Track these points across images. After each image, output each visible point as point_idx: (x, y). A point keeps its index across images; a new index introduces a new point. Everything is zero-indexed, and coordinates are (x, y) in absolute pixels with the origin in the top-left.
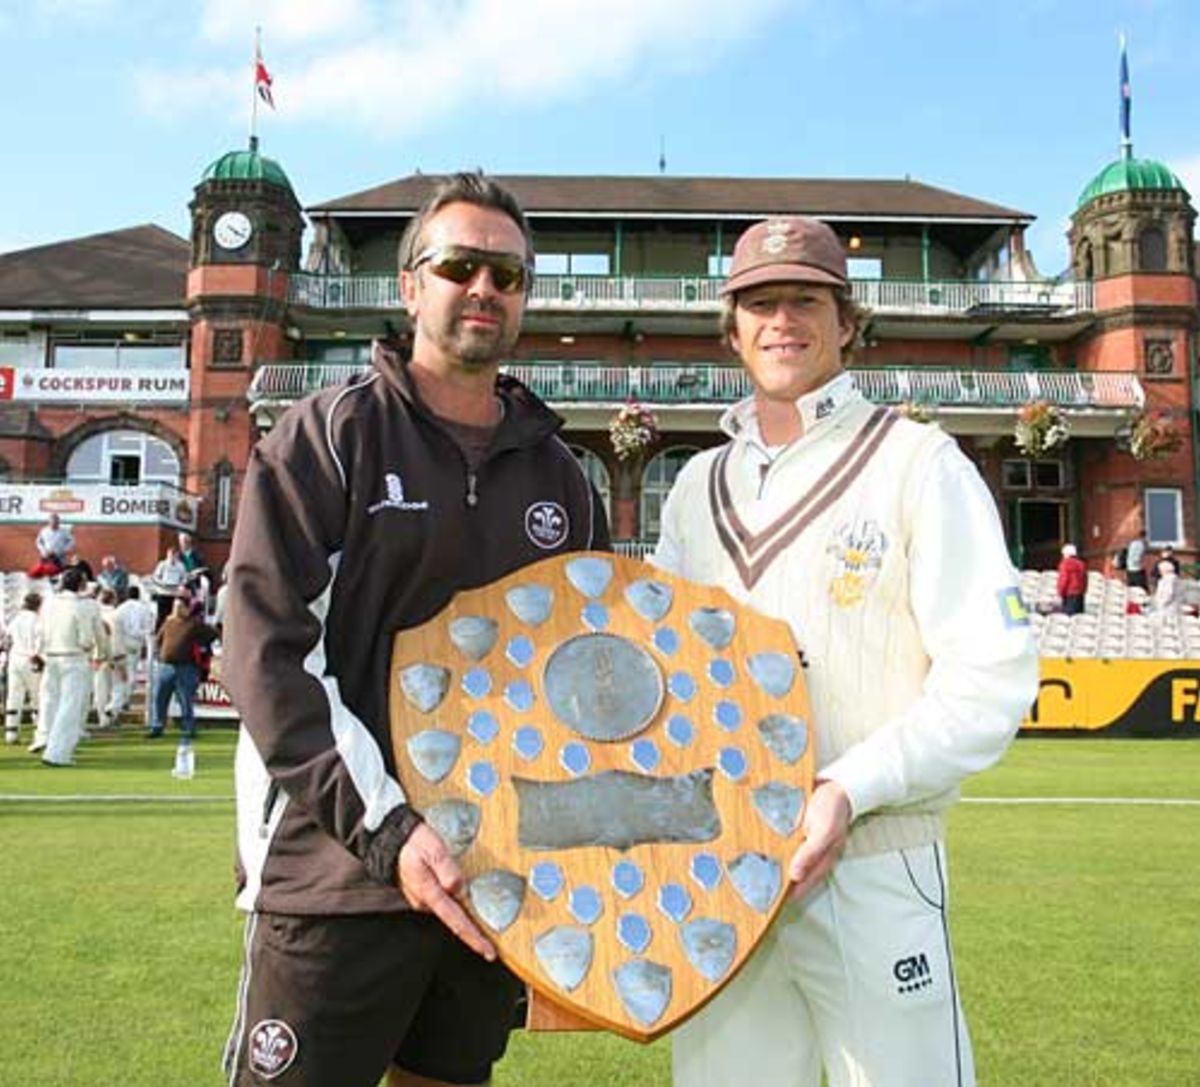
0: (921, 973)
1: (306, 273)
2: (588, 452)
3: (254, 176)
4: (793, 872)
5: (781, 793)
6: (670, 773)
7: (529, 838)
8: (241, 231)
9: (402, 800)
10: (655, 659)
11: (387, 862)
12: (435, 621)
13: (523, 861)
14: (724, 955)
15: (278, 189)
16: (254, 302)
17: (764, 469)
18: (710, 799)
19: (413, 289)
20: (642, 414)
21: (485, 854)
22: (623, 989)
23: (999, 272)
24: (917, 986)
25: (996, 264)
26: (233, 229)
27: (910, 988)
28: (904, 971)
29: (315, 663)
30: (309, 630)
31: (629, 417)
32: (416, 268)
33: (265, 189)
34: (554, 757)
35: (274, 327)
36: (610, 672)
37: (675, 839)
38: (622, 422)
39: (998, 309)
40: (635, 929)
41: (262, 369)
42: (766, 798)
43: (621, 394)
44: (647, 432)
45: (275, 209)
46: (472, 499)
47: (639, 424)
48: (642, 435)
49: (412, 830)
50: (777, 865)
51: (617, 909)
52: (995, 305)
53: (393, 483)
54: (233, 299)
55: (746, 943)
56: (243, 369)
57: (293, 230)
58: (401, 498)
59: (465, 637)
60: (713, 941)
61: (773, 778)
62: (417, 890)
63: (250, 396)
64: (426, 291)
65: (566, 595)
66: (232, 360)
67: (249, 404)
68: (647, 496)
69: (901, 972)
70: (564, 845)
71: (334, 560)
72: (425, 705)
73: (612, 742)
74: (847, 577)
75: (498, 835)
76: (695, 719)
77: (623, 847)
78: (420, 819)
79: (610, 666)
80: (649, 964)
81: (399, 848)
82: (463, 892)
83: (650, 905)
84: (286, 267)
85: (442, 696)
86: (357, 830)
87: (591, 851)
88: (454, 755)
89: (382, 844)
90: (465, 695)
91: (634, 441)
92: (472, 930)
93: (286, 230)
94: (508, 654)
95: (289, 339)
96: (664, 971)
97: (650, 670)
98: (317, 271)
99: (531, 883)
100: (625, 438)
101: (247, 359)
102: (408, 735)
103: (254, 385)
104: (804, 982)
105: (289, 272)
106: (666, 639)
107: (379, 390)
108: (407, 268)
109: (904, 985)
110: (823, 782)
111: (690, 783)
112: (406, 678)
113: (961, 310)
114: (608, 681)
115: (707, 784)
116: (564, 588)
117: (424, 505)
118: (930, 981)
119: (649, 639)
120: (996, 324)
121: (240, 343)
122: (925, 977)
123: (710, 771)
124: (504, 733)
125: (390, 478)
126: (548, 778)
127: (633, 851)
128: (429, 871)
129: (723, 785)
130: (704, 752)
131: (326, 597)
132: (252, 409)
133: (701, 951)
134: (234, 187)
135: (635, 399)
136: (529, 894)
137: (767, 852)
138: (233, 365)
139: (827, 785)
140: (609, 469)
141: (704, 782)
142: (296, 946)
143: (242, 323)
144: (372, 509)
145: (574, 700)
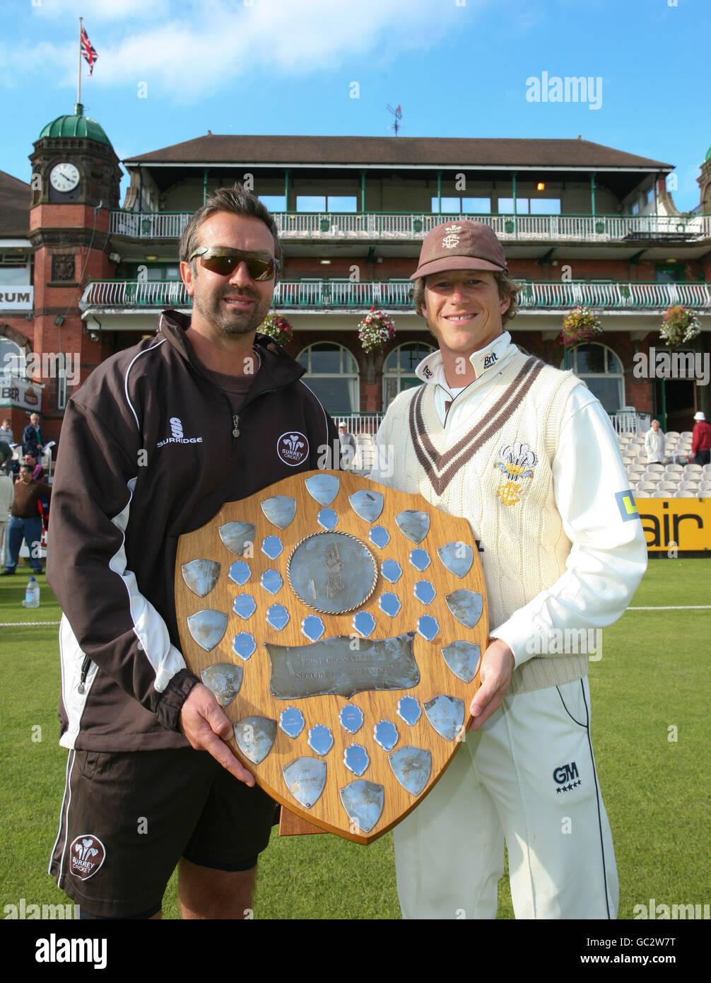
0: (573, 778)
1: (124, 211)
2: (342, 347)
3: (81, 135)
4: (472, 710)
5: (464, 649)
6: (383, 636)
7: (280, 690)
8: (71, 178)
9: (184, 666)
10: (372, 551)
11: (172, 716)
12: (209, 525)
13: (276, 709)
14: (423, 773)
15: (101, 145)
16: (83, 233)
17: (448, 405)
18: (412, 656)
19: (190, 275)
20: (382, 319)
21: (246, 704)
22: (348, 804)
23: (648, 207)
24: (570, 787)
25: (646, 202)
26: (65, 176)
27: (565, 789)
28: (560, 776)
29: (118, 563)
30: (112, 539)
31: (373, 321)
32: (192, 260)
33: (90, 145)
34: (299, 627)
35: (100, 252)
36: (338, 561)
37: (386, 687)
38: (368, 324)
39: (647, 237)
40: (357, 756)
41: (91, 286)
42: (453, 654)
43: (366, 303)
44: (386, 332)
45: (99, 161)
46: (236, 433)
47: (381, 326)
48: (383, 335)
49: (191, 689)
50: (461, 704)
51: (344, 742)
52: (644, 234)
53: (176, 425)
54: (67, 231)
55: (439, 764)
56: (76, 286)
57: (113, 176)
58: (181, 435)
59: (231, 538)
60: (415, 765)
61: (459, 638)
62: (196, 735)
63: (81, 306)
64: (199, 278)
65: (305, 505)
66: (67, 278)
67: (81, 312)
68: (387, 379)
69: (558, 776)
70: (304, 695)
71: (132, 483)
72: (201, 590)
73: (339, 614)
74: (509, 485)
75: (255, 689)
76: (401, 596)
77: (348, 695)
78: (197, 680)
79: (338, 557)
80: (368, 784)
81: (181, 705)
82: (230, 735)
83: (369, 738)
84: (108, 206)
85: (214, 583)
86: (149, 692)
87: (325, 699)
88: (223, 629)
89: (168, 702)
90: (232, 582)
91: (377, 339)
92: (237, 764)
93: (107, 176)
94: (262, 550)
95: (112, 262)
96: (379, 788)
97: (368, 559)
98: (132, 209)
99: (280, 725)
100: (370, 337)
101: (79, 278)
102: (189, 615)
103: (85, 298)
104: (490, 784)
105: (110, 211)
106: (379, 534)
107: (165, 352)
108: (185, 259)
109: (561, 786)
110: (495, 640)
111: (397, 644)
112: (187, 571)
113: (620, 237)
114: (337, 568)
115: (410, 645)
116: (305, 498)
117: (199, 440)
118: (579, 782)
119: (366, 535)
120: (645, 249)
121: (73, 265)
122: (576, 780)
123: (412, 634)
124: (260, 611)
125: (172, 420)
126: (293, 645)
127: (356, 698)
128: (203, 721)
129: (421, 646)
130: (407, 621)
131: (126, 512)
132: (83, 316)
133: (405, 772)
134: (65, 143)
135: (377, 307)
136: (279, 732)
137: (453, 694)
138: (67, 282)
139: (497, 642)
140: (358, 360)
141: (407, 643)
142: (105, 776)
143: (74, 250)
144: (160, 444)
145: (312, 583)
